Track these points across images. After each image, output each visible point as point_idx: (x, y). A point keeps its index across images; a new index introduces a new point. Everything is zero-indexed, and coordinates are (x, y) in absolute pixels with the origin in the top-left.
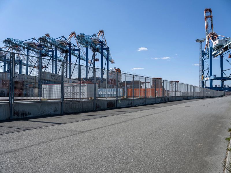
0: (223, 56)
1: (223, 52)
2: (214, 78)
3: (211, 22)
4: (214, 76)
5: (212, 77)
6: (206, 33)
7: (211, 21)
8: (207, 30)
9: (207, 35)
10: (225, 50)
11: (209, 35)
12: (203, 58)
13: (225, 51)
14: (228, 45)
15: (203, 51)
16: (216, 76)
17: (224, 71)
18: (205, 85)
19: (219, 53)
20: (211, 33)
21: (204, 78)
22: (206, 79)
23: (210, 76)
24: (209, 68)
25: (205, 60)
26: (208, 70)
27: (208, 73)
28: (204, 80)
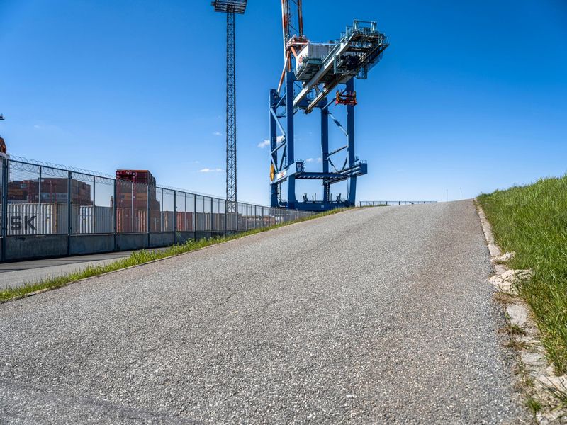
0: (326, 110)
1: (324, 94)
2: (297, 169)
3: (297, 9)
4: (297, 163)
5: (293, 169)
6: (284, 38)
7: (297, 6)
8: (288, 32)
9: (286, 45)
10: (330, 85)
11: (290, 44)
12: (275, 112)
13: (330, 89)
14: (333, 59)
15: (275, 90)
16: (302, 164)
17: (330, 154)
18: (279, 196)
19: (316, 99)
20: (295, 39)
21: (275, 173)
22: (279, 176)
23: (288, 166)
24: (287, 139)
25: (278, 117)
26: (284, 146)
27: (284, 155)
28: (276, 181)
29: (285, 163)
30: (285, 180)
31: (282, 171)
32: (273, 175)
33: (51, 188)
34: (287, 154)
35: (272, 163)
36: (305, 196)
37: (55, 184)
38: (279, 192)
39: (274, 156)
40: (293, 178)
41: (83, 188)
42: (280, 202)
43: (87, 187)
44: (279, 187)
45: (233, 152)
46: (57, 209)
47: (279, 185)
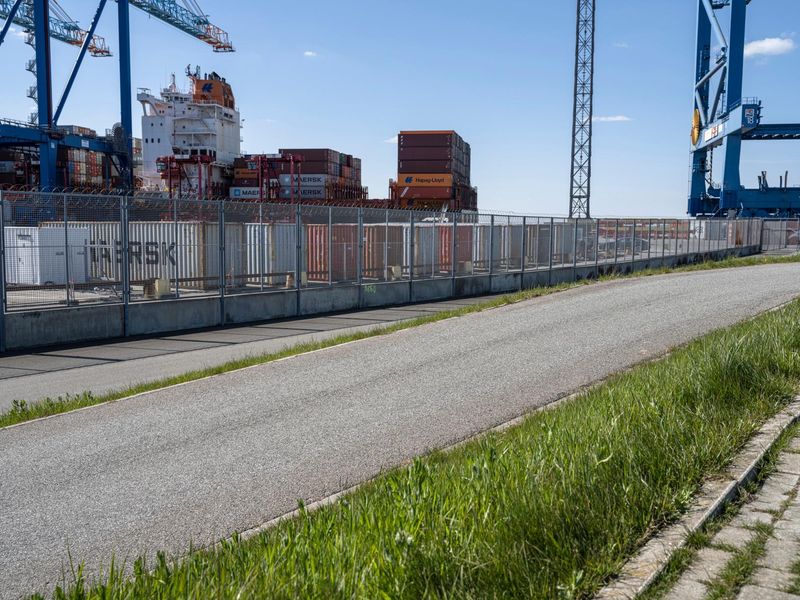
2: (744, 120)
4: (746, 107)
16: (757, 108)
18: (707, 175)
21: (700, 128)
22: (708, 135)
23: (727, 114)
24: (728, 55)
25: (715, 7)
26: (722, 69)
27: (721, 90)
28: (702, 145)
29: (722, 107)
30: (719, 142)
31: (715, 125)
32: (696, 131)
33: (292, 168)
34: (726, 88)
35: (696, 107)
36: (762, 178)
37: (299, 161)
38: (708, 167)
39: (703, 91)
40: (735, 139)
41: (349, 165)
42: (711, 188)
43: (355, 163)
44: (708, 158)
45: (587, 96)
46: (204, 231)
47: (709, 153)
